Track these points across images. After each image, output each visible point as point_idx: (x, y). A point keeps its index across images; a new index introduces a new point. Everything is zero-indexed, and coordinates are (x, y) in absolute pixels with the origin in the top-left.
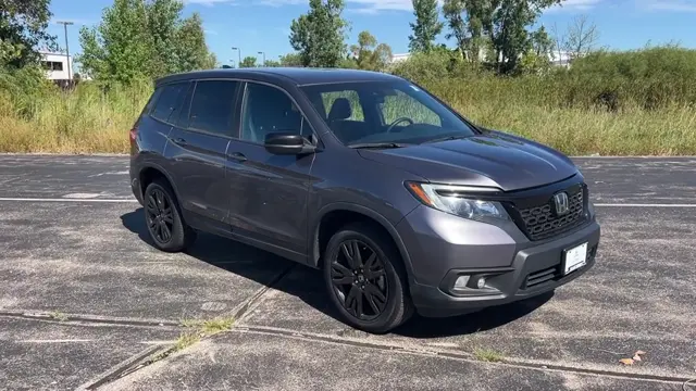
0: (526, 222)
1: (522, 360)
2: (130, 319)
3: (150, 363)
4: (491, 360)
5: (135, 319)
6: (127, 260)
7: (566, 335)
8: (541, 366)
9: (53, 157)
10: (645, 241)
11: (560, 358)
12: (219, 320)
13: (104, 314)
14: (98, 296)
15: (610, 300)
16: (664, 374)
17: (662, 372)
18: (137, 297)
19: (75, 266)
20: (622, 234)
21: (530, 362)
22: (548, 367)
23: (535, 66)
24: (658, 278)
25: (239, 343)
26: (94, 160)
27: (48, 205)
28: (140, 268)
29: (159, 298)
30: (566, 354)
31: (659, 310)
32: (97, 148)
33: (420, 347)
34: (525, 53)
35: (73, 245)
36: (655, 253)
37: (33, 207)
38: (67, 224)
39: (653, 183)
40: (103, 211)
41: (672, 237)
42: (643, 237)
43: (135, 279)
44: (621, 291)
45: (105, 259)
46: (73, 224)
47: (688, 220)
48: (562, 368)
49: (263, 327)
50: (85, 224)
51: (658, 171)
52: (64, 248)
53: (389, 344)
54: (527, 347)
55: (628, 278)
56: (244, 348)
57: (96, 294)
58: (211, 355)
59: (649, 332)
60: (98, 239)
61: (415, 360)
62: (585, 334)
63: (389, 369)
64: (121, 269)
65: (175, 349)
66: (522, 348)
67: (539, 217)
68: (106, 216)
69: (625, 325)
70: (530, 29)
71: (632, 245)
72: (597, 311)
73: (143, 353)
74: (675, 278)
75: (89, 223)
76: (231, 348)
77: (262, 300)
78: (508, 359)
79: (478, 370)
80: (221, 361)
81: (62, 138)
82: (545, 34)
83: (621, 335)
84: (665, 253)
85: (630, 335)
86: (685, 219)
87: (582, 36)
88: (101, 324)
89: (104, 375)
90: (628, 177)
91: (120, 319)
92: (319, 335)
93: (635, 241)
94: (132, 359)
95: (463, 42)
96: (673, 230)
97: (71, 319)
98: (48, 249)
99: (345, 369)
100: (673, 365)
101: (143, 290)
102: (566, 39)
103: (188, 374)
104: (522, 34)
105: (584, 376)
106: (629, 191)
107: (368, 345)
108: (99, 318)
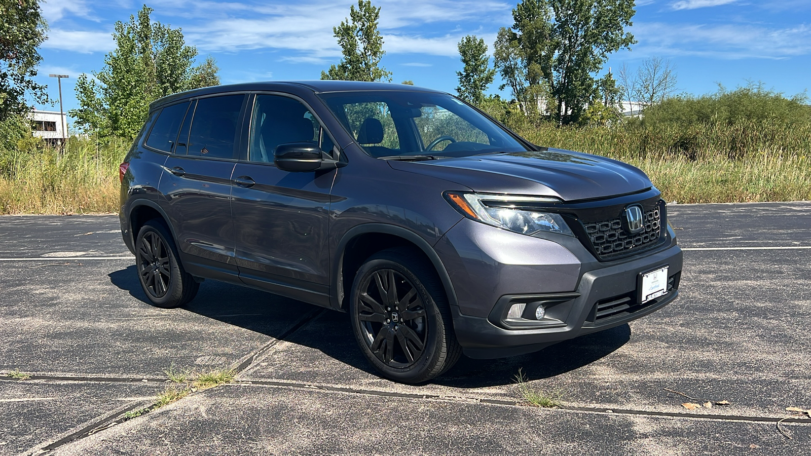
0: (592, 239)
1: (582, 405)
2: (107, 376)
3: (126, 420)
4: (545, 405)
5: (112, 376)
6: (110, 315)
7: (635, 377)
8: (605, 410)
9: (35, 218)
10: (730, 283)
11: (628, 401)
12: (216, 374)
13: (76, 371)
14: (72, 353)
15: (689, 341)
16: (753, 414)
17: (751, 412)
18: (118, 353)
19: (46, 323)
20: (703, 276)
21: (592, 406)
22: (614, 411)
23: (602, 118)
24: (745, 318)
25: (238, 396)
26: (84, 220)
27: (21, 264)
28: (125, 324)
29: (144, 353)
30: (635, 397)
31: (747, 350)
32: (88, 208)
33: (459, 395)
34: (591, 103)
35: (47, 303)
36: (742, 294)
37: (4, 267)
38: (42, 283)
39: (740, 227)
40: (89, 269)
41: (761, 278)
42: (726, 279)
43: (117, 335)
44: (701, 332)
45: (83, 316)
46: (50, 282)
47: (780, 262)
48: (631, 412)
49: (269, 380)
50: (64, 282)
51: (745, 216)
52: (36, 306)
53: (422, 393)
54: (589, 391)
55: (711, 319)
56: (243, 401)
57: (69, 351)
58: (203, 409)
59: (736, 372)
60: (78, 297)
61: (452, 409)
62: (658, 376)
63: (419, 417)
64: (102, 325)
65: (158, 405)
66: (583, 393)
67: (608, 234)
68: (91, 273)
69: (707, 366)
70: (595, 76)
71: (714, 287)
72: (673, 353)
73: (118, 410)
74: (765, 318)
75: (70, 281)
76: (227, 402)
77: (271, 353)
78: (565, 403)
79: (528, 416)
80: (214, 415)
81: (48, 198)
82: (613, 82)
83: (702, 376)
84: (753, 294)
85: (712, 376)
86: (776, 261)
87: (656, 83)
88: (70, 382)
89: (66, 434)
90: (711, 223)
91: (94, 376)
92: (337, 386)
93: (719, 283)
94: (104, 417)
95: (520, 93)
96: (763, 271)
97: (33, 378)
98: (16, 308)
99: (366, 420)
100: (763, 405)
101: (127, 345)
102: (638, 87)
103: (171, 429)
104: (588, 82)
105: (657, 419)
106: (712, 236)
107: (395, 394)
108: (69, 375)
